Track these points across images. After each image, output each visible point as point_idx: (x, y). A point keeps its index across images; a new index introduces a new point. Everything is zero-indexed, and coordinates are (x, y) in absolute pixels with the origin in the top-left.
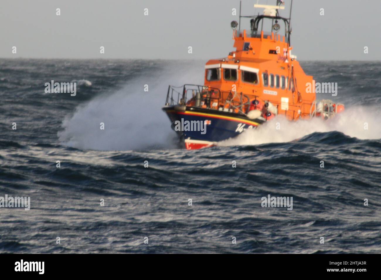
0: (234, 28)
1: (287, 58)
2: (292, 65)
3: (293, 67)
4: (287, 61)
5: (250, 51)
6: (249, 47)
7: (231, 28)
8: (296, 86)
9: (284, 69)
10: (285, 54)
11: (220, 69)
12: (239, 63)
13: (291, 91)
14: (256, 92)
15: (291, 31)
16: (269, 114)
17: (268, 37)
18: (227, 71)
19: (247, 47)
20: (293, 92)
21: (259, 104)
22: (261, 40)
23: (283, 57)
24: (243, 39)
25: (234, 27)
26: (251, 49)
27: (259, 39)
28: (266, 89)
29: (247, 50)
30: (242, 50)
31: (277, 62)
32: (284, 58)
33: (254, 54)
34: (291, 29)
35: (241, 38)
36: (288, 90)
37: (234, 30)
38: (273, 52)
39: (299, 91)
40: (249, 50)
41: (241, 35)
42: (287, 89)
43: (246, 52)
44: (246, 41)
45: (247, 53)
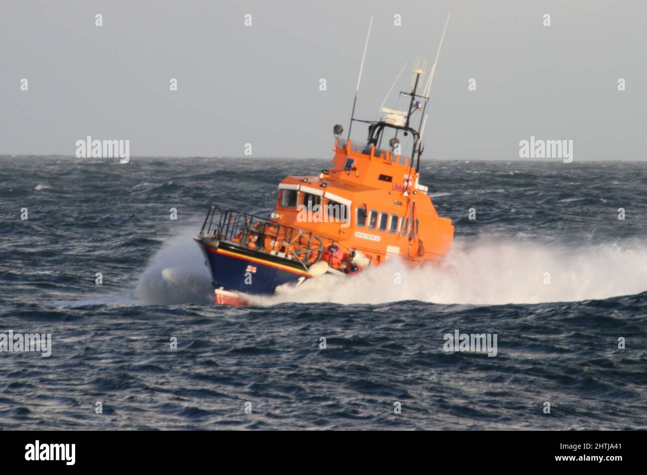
0: (337, 135)
1: (407, 189)
2: (414, 201)
3: (414, 203)
4: (406, 194)
5: (353, 171)
6: (352, 166)
7: (333, 133)
8: (417, 231)
9: (400, 204)
10: (406, 184)
11: (299, 193)
12: (325, 187)
13: (407, 238)
14: (344, 233)
15: (422, 151)
16: (356, 269)
17: (382, 155)
18: (307, 196)
19: (349, 166)
20: (410, 239)
21: (338, 252)
22: (370, 159)
23: (401, 187)
24: (346, 153)
25: (338, 133)
26: (355, 169)
27: (368, 156)
28: (360, 231)
29: (349, 170)
30: (343, 170)
31: (390, 193)
32: (404, 188)
33: (358, 177)
34: (423, 149)
35: (344, 151)
36: (401, 236)
37: (336, 138)
38: (384, 178)
39: (421, 239)
40: (351, 171)
41: (345, 147)
42: (400, 234)
43: (348, 172)
44: (350, 157)
45: (348, 174)
